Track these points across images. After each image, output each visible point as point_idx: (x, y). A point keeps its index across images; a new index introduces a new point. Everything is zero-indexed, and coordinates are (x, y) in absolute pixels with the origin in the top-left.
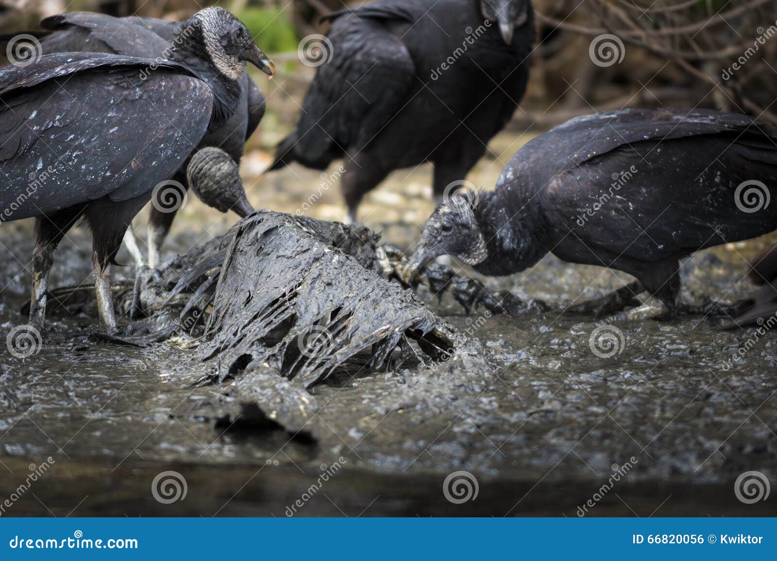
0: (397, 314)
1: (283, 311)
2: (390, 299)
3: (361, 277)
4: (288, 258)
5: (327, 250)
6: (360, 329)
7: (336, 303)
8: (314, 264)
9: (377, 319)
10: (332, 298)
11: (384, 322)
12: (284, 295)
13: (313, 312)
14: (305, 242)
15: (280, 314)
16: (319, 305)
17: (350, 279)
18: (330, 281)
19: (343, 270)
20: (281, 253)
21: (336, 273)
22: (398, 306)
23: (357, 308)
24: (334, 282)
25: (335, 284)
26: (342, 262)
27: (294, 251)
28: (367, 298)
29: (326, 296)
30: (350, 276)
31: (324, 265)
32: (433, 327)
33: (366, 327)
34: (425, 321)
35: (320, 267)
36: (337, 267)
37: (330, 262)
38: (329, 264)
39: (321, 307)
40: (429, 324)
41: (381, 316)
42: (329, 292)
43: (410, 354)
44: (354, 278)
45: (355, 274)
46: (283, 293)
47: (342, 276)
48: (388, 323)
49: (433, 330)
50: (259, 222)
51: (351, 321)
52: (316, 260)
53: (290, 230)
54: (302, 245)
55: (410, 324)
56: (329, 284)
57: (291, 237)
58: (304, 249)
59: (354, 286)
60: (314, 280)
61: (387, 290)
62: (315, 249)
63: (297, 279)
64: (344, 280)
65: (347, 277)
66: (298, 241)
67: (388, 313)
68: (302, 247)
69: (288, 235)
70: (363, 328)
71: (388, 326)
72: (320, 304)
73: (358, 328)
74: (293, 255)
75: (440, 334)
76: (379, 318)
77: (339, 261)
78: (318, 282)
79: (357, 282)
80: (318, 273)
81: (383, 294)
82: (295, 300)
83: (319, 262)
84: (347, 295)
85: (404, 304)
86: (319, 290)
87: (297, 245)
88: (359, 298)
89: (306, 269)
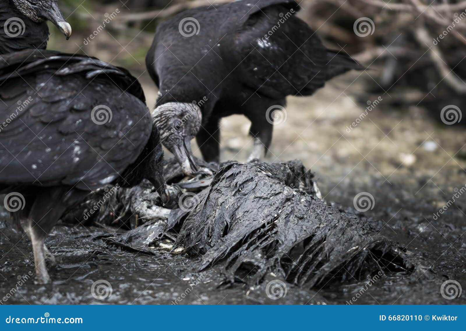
0: (362, 238)
1: (266, 239)
2: (354, 227)
3: (327, 213)
4: (264, 199)
5: (295, 193)
6: (334, 250)
7: (309, 232)
8: (287, 203)
9: (347, 242)
10: (305, 229)
11: (353, 244)
12: (263, 226)
13: (292, 240)
14: (278, 187)
15: (264, 240)
16: (295, 234)
17: (318, 214)
18: (302, 216)
19: (311, 207)
20: (258, 195)
21: (305, 210)
22: (361, 232)
23: (328, 235)
24: (305, 216)
25: (307, 217)
26: (309, 202)
27: (269, 194)
28: (335, 227)
29: (300, 227)
30: (318, 212)
31: (295, 204)
32: (390, 248)
33: (339, 248)
34: (384, 244)
35: (292, 205)
36: (306, 205)
37: (299, 202)
38: (298, 203)
39: (298, 236)
40: (387, 246)
41: (349, 240)
42: (302, 224)
43: (376, 268)
44: (322, 214)
45: (322, 210)
46: (262, 224)
47: (311, 212)
48: (357, 245)
49: (390, 251)
50: (238, 174)
51: (326, 245)
52: (288, 200)
53: (264, 179)
54: (275, 189)
55: (373, 245)
56: (301, 218)
57: (265, 183)
58: (277, 192)
59: (323, 219)
60: (288, 216)
61: (349, 222)
62: (285, 192)
63: (273, 215)
64: (313, 216)
65: (315, 213)
66: (271, 186)
67: (354, 237)
68: (275, 190)
69: (262, 182)
70: (336, 249)
71: (357, 247)
72: (297, 234)
73: (333, 250)
74: (269, 197)
75: (396, 254)
76: (348, 242)
77: (306, 201)
78: (292, 216)
79: (325, 216)
80: (290, 210)
81: (347, 224)
82: (275, 230)
83: (290, 202)
84: (318, 225)
85: (366, 232)
86: (294, 224)
87: (271, 189)
88: (329, 228)
89: (280, 207)
